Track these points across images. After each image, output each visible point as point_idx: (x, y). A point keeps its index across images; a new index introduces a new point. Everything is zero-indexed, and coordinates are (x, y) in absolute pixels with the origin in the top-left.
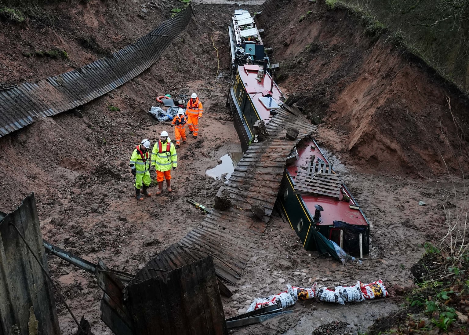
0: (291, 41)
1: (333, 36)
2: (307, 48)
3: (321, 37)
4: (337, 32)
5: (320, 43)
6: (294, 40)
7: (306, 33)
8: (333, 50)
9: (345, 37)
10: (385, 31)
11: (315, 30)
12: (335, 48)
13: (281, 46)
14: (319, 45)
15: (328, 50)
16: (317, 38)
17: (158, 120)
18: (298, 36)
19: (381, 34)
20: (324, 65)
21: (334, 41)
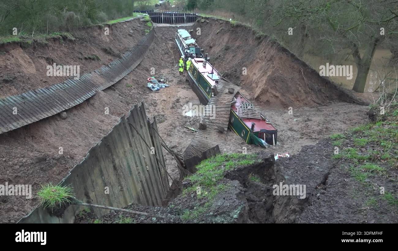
0: (213, 45)
1: (236, 41)
2: (223, 48)
3: (230, 42)
4: (238, 39)
5: (230, 45)
6: (215, 44)
7: (221, 40)
8: (238, 48)
9: (243, 41)
10: (266, 36)
11: (226, 38)
12: (238, 47)
13: (208, 48)
14: (229, 46)
15: (235, 49)
16: (227, 43)
17: (152, 91)
18: (217, 42)
19: (264, 38)
20: (234, 57)
21: (237, 44)
